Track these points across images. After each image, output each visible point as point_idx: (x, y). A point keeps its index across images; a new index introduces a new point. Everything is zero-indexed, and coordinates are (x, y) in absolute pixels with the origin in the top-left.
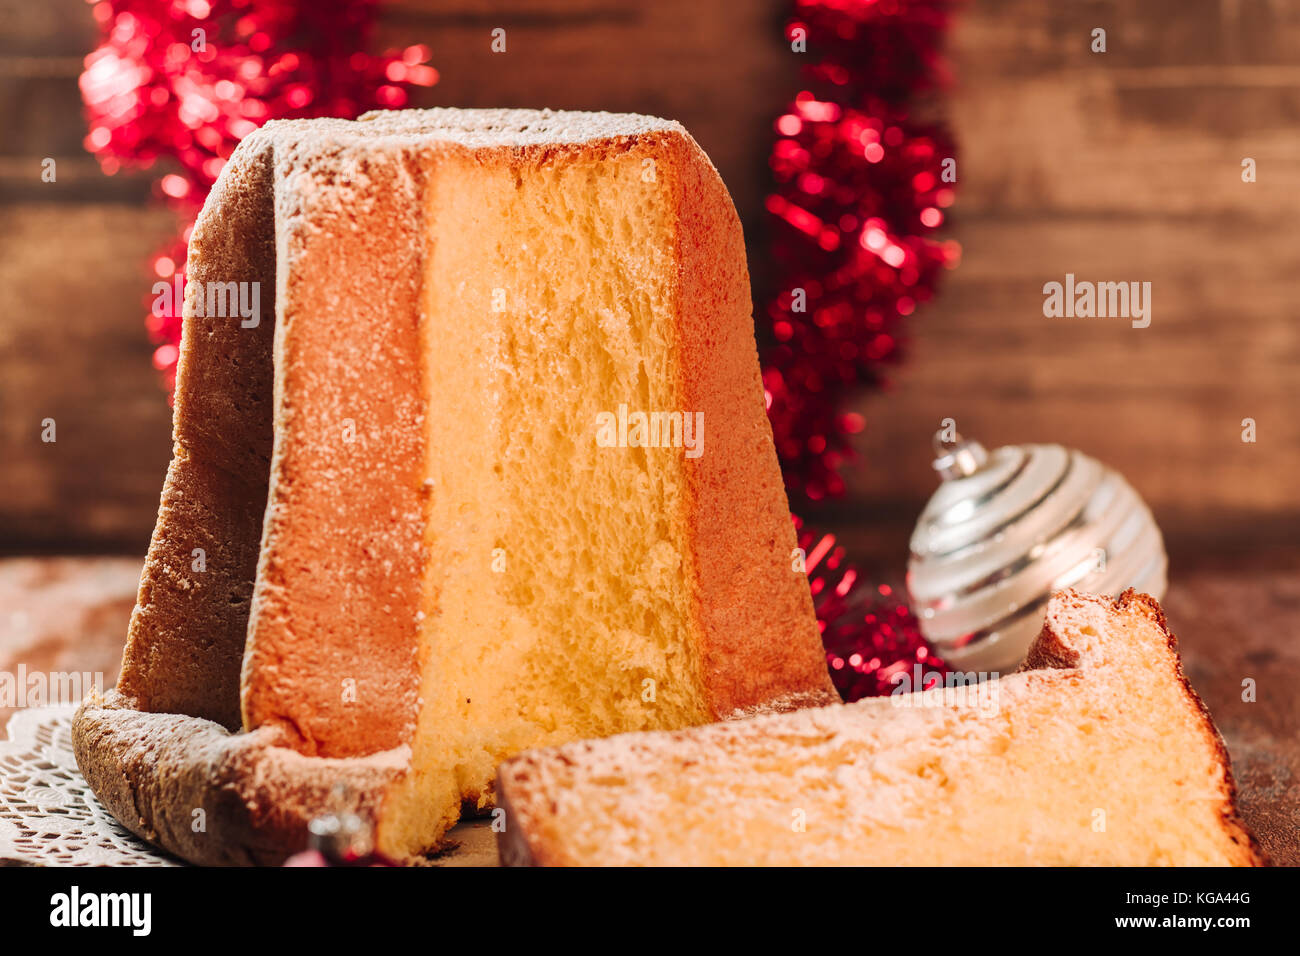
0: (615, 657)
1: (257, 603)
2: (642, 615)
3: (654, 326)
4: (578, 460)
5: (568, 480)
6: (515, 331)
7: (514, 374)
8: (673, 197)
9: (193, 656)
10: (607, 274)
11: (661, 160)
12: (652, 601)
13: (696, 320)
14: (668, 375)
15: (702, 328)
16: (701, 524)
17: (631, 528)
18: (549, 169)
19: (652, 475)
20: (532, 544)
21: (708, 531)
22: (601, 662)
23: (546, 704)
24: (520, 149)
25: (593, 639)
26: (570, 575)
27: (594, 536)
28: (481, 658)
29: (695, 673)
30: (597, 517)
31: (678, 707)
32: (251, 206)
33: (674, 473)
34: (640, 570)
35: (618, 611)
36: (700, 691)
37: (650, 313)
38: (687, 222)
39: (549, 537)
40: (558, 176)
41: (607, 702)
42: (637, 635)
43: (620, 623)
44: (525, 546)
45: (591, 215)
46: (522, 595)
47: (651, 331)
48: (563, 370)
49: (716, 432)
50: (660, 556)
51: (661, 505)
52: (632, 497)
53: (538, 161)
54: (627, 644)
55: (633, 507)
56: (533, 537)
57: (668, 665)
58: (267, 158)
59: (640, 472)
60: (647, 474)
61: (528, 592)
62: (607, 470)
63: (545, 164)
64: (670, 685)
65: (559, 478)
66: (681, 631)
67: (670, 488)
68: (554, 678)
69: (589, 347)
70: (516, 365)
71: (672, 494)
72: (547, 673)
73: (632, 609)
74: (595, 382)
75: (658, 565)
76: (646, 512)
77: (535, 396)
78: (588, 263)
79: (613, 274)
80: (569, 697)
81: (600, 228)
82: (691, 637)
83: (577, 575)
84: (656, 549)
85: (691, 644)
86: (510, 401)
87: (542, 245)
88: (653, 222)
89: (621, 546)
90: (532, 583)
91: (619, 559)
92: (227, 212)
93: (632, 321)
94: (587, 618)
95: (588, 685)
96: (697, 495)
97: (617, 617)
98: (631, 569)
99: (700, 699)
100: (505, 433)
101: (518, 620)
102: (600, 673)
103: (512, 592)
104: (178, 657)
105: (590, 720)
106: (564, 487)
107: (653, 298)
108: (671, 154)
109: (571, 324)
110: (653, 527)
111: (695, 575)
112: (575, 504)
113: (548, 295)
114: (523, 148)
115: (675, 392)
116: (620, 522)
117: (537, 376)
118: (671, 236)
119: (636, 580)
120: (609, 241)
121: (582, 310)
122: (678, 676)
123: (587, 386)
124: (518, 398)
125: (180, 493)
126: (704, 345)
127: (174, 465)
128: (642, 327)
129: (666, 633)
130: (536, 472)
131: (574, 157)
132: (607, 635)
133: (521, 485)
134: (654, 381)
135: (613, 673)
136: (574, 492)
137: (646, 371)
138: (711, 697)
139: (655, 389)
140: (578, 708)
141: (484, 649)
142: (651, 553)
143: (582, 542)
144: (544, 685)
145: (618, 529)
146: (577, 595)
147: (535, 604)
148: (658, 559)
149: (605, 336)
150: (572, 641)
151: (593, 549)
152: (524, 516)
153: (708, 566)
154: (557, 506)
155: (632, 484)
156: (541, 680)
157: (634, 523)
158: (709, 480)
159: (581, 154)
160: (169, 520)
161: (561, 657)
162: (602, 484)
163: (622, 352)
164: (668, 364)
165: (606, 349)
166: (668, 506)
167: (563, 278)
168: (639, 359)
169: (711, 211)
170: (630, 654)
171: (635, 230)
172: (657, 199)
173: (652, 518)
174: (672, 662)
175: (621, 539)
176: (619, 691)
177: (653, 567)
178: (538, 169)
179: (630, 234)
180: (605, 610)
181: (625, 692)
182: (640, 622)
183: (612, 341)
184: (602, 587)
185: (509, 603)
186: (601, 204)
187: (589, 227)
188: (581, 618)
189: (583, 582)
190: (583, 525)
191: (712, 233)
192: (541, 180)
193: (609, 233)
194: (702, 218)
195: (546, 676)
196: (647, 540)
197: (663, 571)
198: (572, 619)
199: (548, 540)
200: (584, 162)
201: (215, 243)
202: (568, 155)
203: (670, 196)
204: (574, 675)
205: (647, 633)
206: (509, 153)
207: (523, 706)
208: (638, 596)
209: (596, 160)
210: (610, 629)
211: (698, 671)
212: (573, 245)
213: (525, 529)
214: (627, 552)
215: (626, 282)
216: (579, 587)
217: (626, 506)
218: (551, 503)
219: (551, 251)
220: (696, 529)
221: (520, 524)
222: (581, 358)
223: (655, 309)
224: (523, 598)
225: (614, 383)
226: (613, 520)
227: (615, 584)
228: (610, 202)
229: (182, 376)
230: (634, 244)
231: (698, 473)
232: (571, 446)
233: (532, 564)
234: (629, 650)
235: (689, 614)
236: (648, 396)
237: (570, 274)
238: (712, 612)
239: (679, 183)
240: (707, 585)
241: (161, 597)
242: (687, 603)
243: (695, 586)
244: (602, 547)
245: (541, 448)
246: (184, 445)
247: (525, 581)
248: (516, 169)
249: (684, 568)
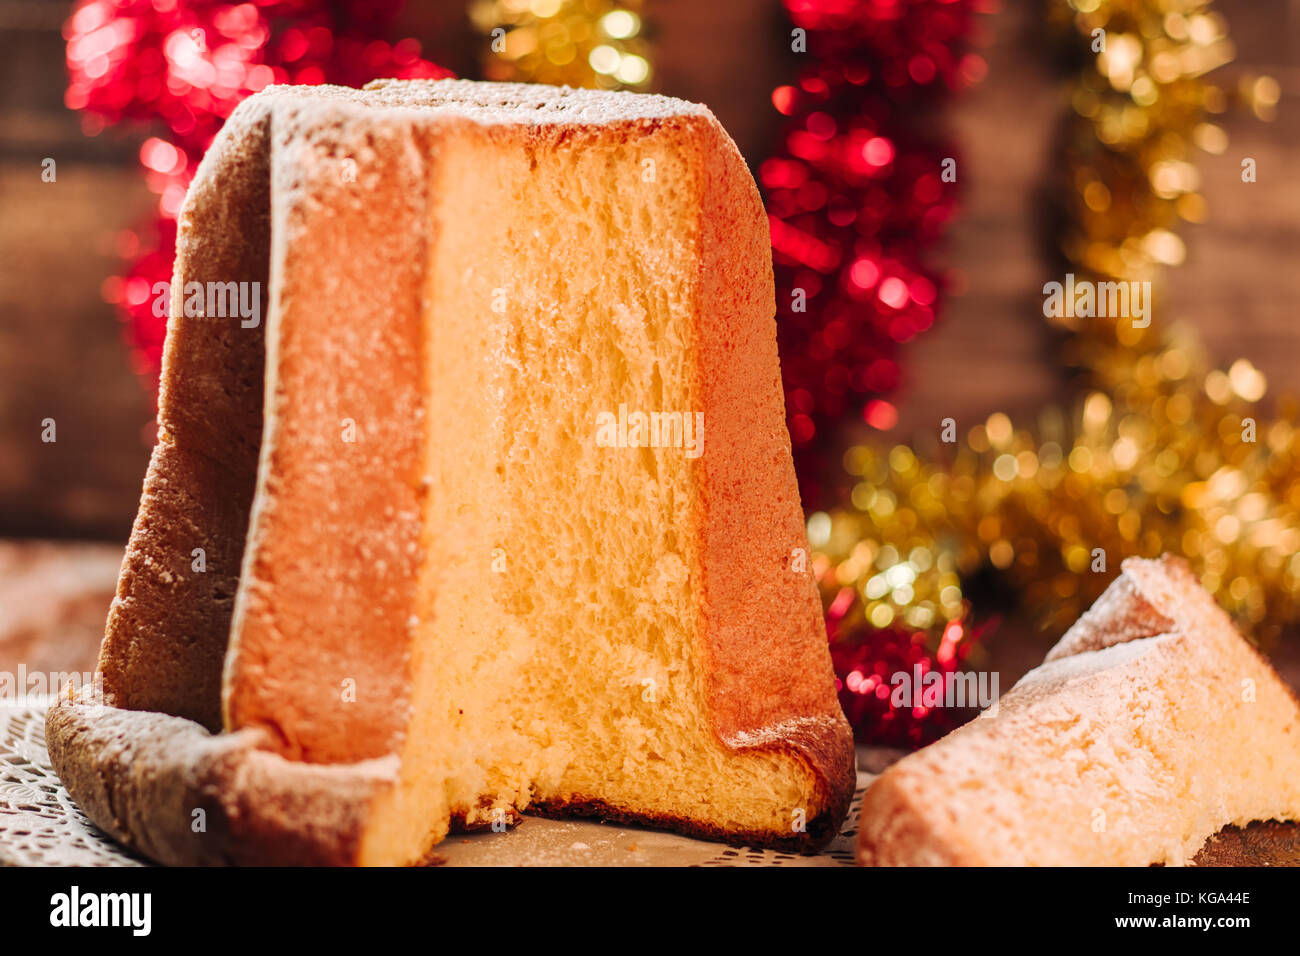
0: (615, 673)
1: (243, 600)
2: (646, 630)
3: (671, 324)
4: (585, 464)
5: (574, 485)
6: (523, 324)
7: (521, 369)
8: (697, 186)
9: (174, 652)
10: (624, 267)
11: (685, 146)
12: (656, 616)
13: (716, 320)
14: (683, 377)
15: (721, 329)
16: (711, 537)
17: (638, 538)
18: (566, 151)
19: (662, 484)
20: (533, 551)
21: (719, 544)
22: (601, 677)
23: (541, 719)
24: (536, 127)
25: (593, 653)
26: (571, 585)
27: (599, 545)
28: (475, 668)
29: (698, 693)
30: (602, 526)
31: (679, 727)
32: (247, 177)
33: (685, 482)
34: (645, 583)
35: (621, 625)
36: (703, 712)
37: (667, 310)
38: (711, 215)
39: (551, 543)
40: (575, 158)
41: (605, 718)
42: (639, 651)
43: (622, 637)
44: (526, 552)
45: (609, 202)
46: (521, 604)
47: (668, 328)
48: (573, 368)
49: (731, 441)
50: (667, 568)
51: (671, 515)
52: (640, 506)
53: (554, 142)
54: (628, 660)
55: (640, 516)
56: (535, 544)
57: (671, 684)
58: (265, 126)
59: (649, 480)
60: (657, 482)
61: (527, 600)
62: (615, 476)
63: (562, 145)
64: (671, 704)
65: (564, 482)
66: (686, 649)
67: (680, 497)
68: (551, 693)
69: (601, 344)
70: (523, 360)
71: (682, 504)
72: (544, 686)
73: (636, 621)
74: (606, 382)
75: (664, 578)
76: (655, 522)
77: (543, 394)
78: (604, 254)
79: (629, 266)
80: (566, 712)
81: (618, 218)
82: (696, 656)
83: (579, 585)
84: (663, 562)
85: (696, 662)
86: (516, 398)
87: (556, 232)
88: (674, 213)
89: (627, 556)
90: (531, 591)
91: (624, 570)
92: (221, 182)
93: (648, 319)
94: (587, 629)
95: (586, 701)
96: (708, 506)
97: (620, 631)
98: (636, 582)
99: (702, 720)
100: (509, 432)
101: (516, 630)
102: (599, 689)
103: (510, 600)
104: (158, 653)
105: (587, 737)
106: (569, 492)
107: (671, 295)
108: (696, 141)
109: (583, 319)
110: (660, 538)
111: (703, 590)
112: (580, 509)
113: (560, 287)
114: (539, 127)
115: (690, 395)
116: (626, 530)
117: (544, 372)
118: (693, 228)
119: (641, 593)
120: (626, 231)
121: (595, 304)
122: (681, 695)
123: (597, 386)
124: (524, 395)
125: (165, 481)
126: (722, 347)
127: (158, 452)
128: (658, 324)
129: (670, 650)
130: (540, 475)
131: (593, 139)
132: (608, 649)
133: (524, 488)
134: (669, 384)
135: (613, 689)
136: (579, 497)
137: (661, 373)
138: (714, 718)
139: (669, 391)
140: (575, 724)
141: (479, 659)
142: (658, 565)
143: (586, 550)
144: (541, 699)
145: (624, 538)
146: (578, 606)
147: (534, 613)
148: (666, 572)
149: (618, 334)
150: (572, 654)
151: (597, 558)
152: (527, 522)
153: (718, 581)
154: (561, 512)
155: (642, 492)
156: (538, 693)
157: (641, 532)
158: (722, 491)
159: (600, 137)
160: (152, 508)
161: (559, 670)
162: (609, 490)
163: (636, 351)
164: (684, 366)
165: (620, 347)
166: (678, 517)
167: (576, 269)
168: (653, 359)
169: (737, 204)
170: (632, 670)
171: (655, 220)
172: (680, 188)
173: (660, 528)
174: (675, 680)
175: (627, 549)
176: (619, 708)
177: (659, 580)
178: (554, 149)
179: (649, 224)
180: (607, 622)
181: (625, 709)
182: (643, 638)
183: (625, 339)
184: (605, 599)
185: (507, 611)
186: (620, 192)
187: (607, 216)
188: (581, 629)
189: (585, 593)
190: (588, 533)
191: (736, 228)
192: (557, 161)
193: (627, 222)
194: (726, 210)
195: (543, 690)
196: (653, 551)
197: (669, 585)
198: (573, 632)
199: (551, 547)
200: (604, 145)
201: (208, 215)
202: (587, 136)
203: (694, 185)
204: (572, 690)
205: (650, 648)
206: (524, 132)
207: (517, 720)
208: (643, 610)
209: (617, 143)
210: (612, 644)
211: (702, 691)
212: (588, 234)
213: (527, 534)
214: (632, 563)
215: (642, 275)
216: (581, 597)
217: (633, 515)
218: (555, 508)
219: (565, 239)
220: (706, 542)
221: (521, 529)
222: (592, 355)
223: (673, 307)
224: (522, 607)
225: (626, 384)
226: (619, 529)
227: (619, 596)
228: (630, 189)
229: (170, 357)
230: (653, 236)
231: (711, 483)
232: (579, 448)
233: (532, 572)
234: (631, 666)
235: (695, 631)
236: (661, 398)
237: (585, 265)
238: (719, 630)
239: (704, 171)
240: (714, 602)
241: (141, 590)
242: (694, 619)
243: (702, 602)
244: (607, 557)
245: (546, 449)
246: (169, 430)
247: (524, 589)
248: (530, 149)
249: (692, 583)
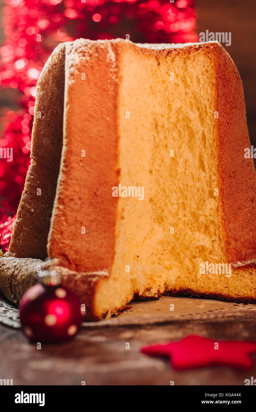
0: (193, 242)
2: (203, 226)
3: (208, 116)
4: (180, 168)
5: (177, 176)
6: (157, 120)
7: (157, 136)
8: (215, 68)
9: (35, 237)
10: (191, 97)
11: (210, 54)
12: (207, 221)
13: (224, 114)
14: (213, 135)
15: (226, 117)
16: (225, 191)
17: (199, 193)
18: (169, 58)
19: (207, 173)
20: (163, 200)
21: (228, 194)
22: (188, 244)
23: (168, 260)
24: (159, 50)
25: (185, 235)
26: (177, 212)
27: (186, 197)
28: (143, 242)
29: (222, 248)
30: (187, 190)
31: (216, 261)
32: (58, 69)
33: (215, 172)
34: (203, 209)
35: (194, 225)
36: (224, 254)
37: (206, 112)
38: (220, 78)
39: (169, 197)
40: (173, 60)
41: (191, 259)
42: (201, 233)
43: (196, 229)
44: (161, 201)
45: (185, 75)
46: (160, 219)
47: (207, 118)
48: (175, 134)
49: (231, 157)
50: (210, 203)
51: (211, 185)
52: (200, 182)
53: (165, 55)
54: (197, 237)
55: (200, 185)
56: (164, 198)
57: (213, 245)
58: (63, 51)
59: (203, 172)
60: (206, 173)
61: (162, 218)
62: (191, 171)
63: (168, 56)
64: (213, 252)
65: (173, 175)
66: (217, 232)
67: (214, 178)
68: (171, 251)
69: (184, 126)
70: (158, 133)
71: (214, 180)
72: (169, 248)
73: (200, 224)
74: (186, 139)
75: (209, 206)
76: (205, 187)
77: (165, 144)
78: (184, 93)
79: (193, 97)
80: (177, 258)
81: (189, 81)
82: (221, 234)
83: (179, 211)
84: (208, 201)
85: (221, 237)
86: (156, 147)
87: (167, 87)
88: (208, 77)
89: (196, 200)
90: (163, 214)
91: (195, 205)
92: (49, 71)
93: (200, 116)
94: (183, 228)
95: (183, 253)
96: (223, 180)
97: (194, 227)
98: (199, 209)
99: (224, 257)
100: (153, 159)
101: (158, 229)
102: (187, 248)
103: (156, 218)
104: (30, 237)
105: (184, 266)
106: (175, 179)
107: (208, 106)
108: (214, 51)
109: (178, 117)
110: (207, 193)
111: (223, 210)
112: (179, 184)
113: (169, 106)
114: (160, 50)
115: (215, 141)
116: (195, 191)
117: (165, 137)
118: (214, 82)
119: (201, 212)
120: (191, 85)
121: (182, 111)
122: (216, 249)
123: (184, 140)
124: (159, 146)
125: (32, 177)
126: (227, 124)
127: (30, 167)
128: (204, 117)
129: (212, 232)
130: (165, 173)
131: (179, 53)
132: (190, 233)
133: (159, 178)
134: (208, 138)
135: (192, 248)
136: (179, 180)
137: (205, 134)
138: (228, 256)
139: (208, 140)
140: (180, 262)
141: (145, 238)
142: (207, 202)
143: (181, 199)
144: (168, 253)
145: (195, 193)
146: (179, 219)
147: (164, 222)
148: (209, 204)
149: (190, 121)
150: (178, 236)
151: (186, 202)
152: (161, 190)
153: (228, 207)
154: (172, 186)
155: (200, 176)
156: (167, 251)
157: (200, 191)
158: (228, 175)
159: (181, 52)
160: (28, 187)
161: (174, 243)
162: (189, 177)
163: (196, 127)
164: (213, 131)
165: (190, 125)
166: (213, 185)
167: (174, 99)
168: (203, 129)
169: (230, 74)
170: (198, 240)
171: (201, 80)
172: (209, 69)
173: (207, 189)
174: (214, 243)
175: (196, 198)
176: (195, 255)
177: (207, 207)
178: (165, 58)
179: (199, 83)
180: (190, 224)
181: (197, 255)
182: (203, 229)
183: (192, 123)
184: (189, 216)
185: (155, 222)
186: (188, 71)
187: (185, 80)
188: (181, 227)
189: (182, 214)
190: (182, 192)
191: (230, 82)
192: (167, 62)
193: (192, 82)
194: (226, 76)
195: (168, 250)
196: (205, 197)
197: (211, 209)
198: (178, 228)
199: (169, 198)
200: (182, 55)
201: (45, 83)
202: (176, 52)
203: (214, 67)
204: (178, 249)
205: (205, 233)
206: (155, 52)
207: (160, 261)
208: (202, 219)
209: (187, 54)
210: (192, 231)
211: (224, 247)
212: (179, 87)
213: (161, 194)
214: (198, 202)
215: (198, 101)
216: (180, 216)
217: (198, 185)
218: (171, 185)
219: (170, 88)
220: (223, 193)
221: (159, 193)
222: (181, 129)
223: (208, 110)
224: (160, 221)
225: (193, 139)
226: (193, 190)
227: (194, 215)
228: (192, 70)
229: (34, 134)
230: (201, 86)
231: (224, 172)
232: (178, 163)
233: (163, 208)
234: (198, 239)
235: (220, 225)
236: (206, 143)
237: (178, 98)
238: (229, 225)
239: (217, 62)
240: (227, 214)
241: (24, 215)
242: (220, 221)
243: (223, 214)
244: (189, 201)
245: (167, 163)
246: (34, 159)
247: (161, 214)
248: (157, 58)
249: (219, 208)
